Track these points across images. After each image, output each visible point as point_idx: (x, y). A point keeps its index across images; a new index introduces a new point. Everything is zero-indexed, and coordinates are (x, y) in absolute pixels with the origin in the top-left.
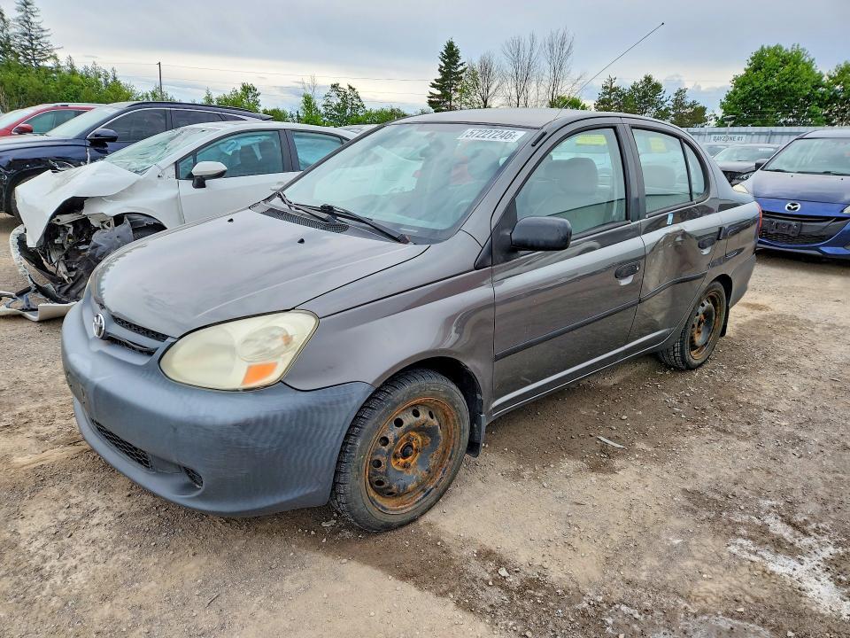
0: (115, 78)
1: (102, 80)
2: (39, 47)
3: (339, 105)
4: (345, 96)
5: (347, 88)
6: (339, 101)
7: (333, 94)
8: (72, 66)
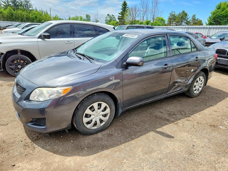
0: (47, 13)
1: (44, 13)
2: (29, 4)
3: (109, 20)
4: (111, 17)
5: (112, 15)
6: (110, 19)
7: (108, 17)
8: (36, 9)
